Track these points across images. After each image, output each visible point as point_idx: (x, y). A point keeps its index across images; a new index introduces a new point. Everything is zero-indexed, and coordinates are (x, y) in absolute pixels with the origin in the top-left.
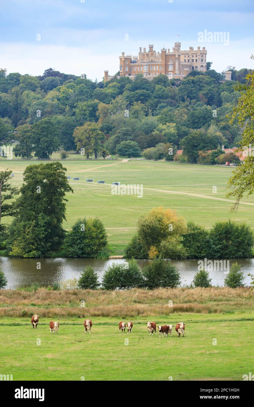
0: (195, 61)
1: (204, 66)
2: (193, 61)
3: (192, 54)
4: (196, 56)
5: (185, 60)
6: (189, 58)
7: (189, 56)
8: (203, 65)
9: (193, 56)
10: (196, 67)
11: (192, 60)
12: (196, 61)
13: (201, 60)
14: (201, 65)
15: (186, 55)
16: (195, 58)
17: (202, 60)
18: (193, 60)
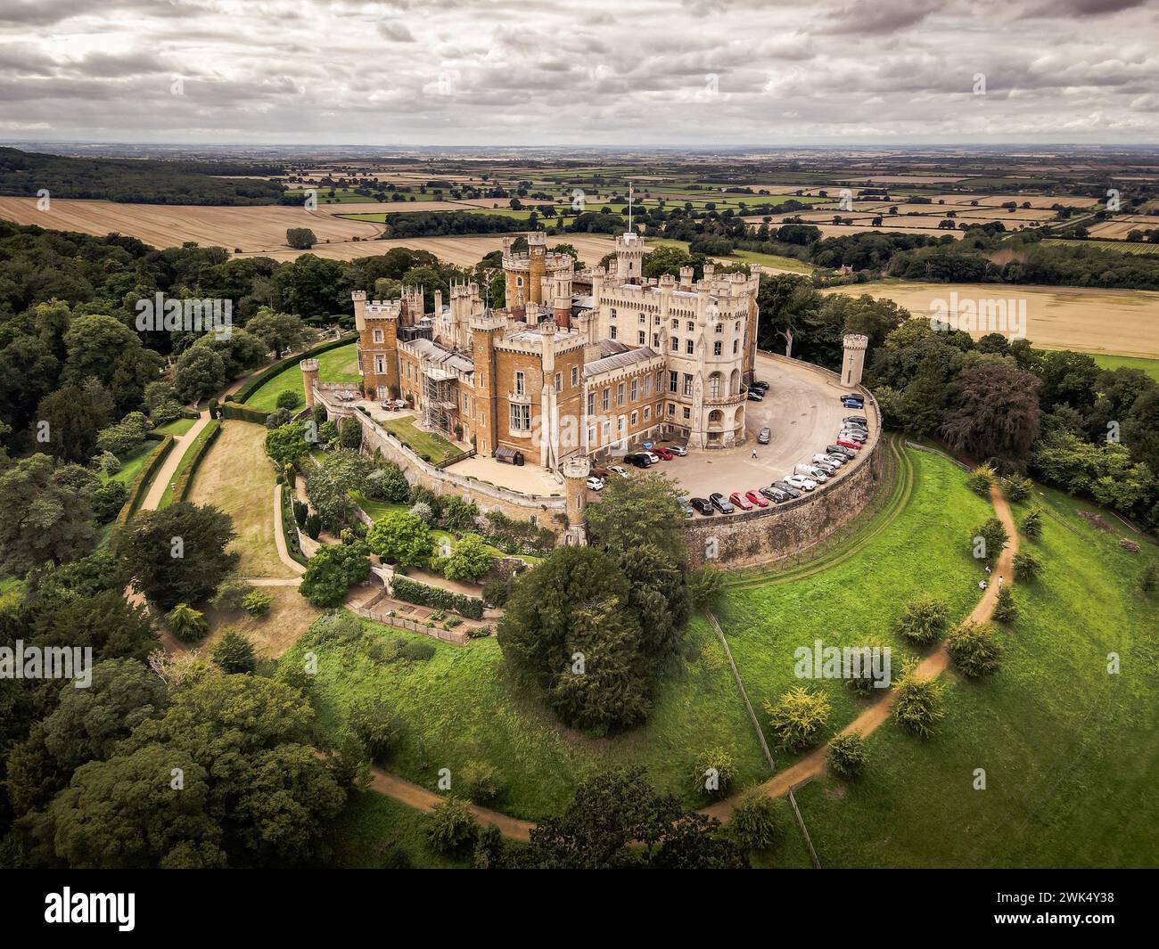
0: (682, 346)
1: (728, 374)
2: (675, 347)
3: (671, 312)
4: (691, 324)
5: (642, 334)
6: (656, 330)
7: (658, 319)
8: (722, 368)
9: (676, 322)
10: (689, 377)
11: (671, 341)
12: (690, 350)
13: (712, 347)
14: (713, 368)
15: (647, 314)
16: (683, 335)
17: (718, 345)
18: (676, 340)
